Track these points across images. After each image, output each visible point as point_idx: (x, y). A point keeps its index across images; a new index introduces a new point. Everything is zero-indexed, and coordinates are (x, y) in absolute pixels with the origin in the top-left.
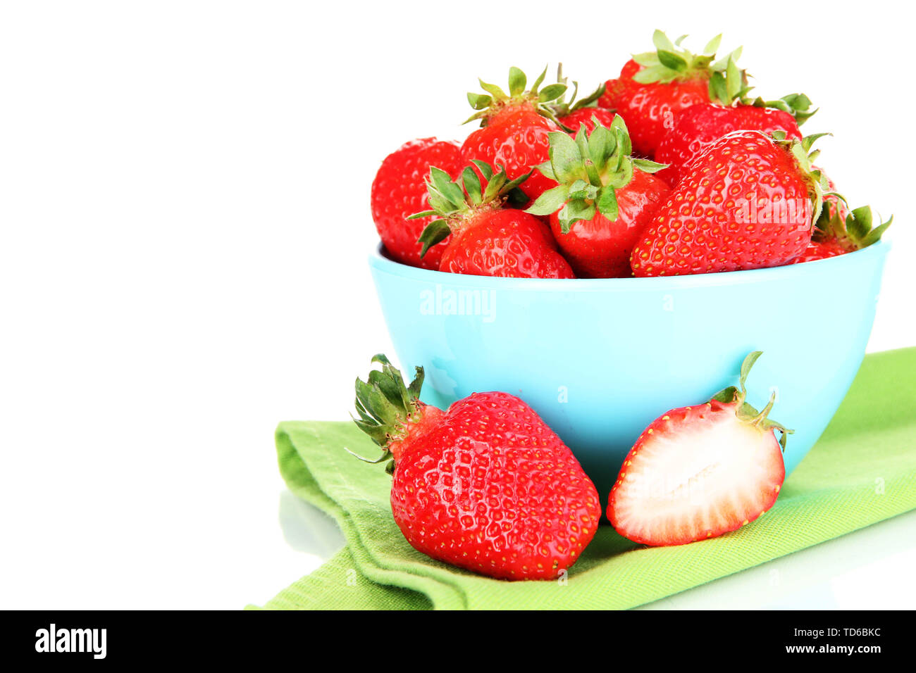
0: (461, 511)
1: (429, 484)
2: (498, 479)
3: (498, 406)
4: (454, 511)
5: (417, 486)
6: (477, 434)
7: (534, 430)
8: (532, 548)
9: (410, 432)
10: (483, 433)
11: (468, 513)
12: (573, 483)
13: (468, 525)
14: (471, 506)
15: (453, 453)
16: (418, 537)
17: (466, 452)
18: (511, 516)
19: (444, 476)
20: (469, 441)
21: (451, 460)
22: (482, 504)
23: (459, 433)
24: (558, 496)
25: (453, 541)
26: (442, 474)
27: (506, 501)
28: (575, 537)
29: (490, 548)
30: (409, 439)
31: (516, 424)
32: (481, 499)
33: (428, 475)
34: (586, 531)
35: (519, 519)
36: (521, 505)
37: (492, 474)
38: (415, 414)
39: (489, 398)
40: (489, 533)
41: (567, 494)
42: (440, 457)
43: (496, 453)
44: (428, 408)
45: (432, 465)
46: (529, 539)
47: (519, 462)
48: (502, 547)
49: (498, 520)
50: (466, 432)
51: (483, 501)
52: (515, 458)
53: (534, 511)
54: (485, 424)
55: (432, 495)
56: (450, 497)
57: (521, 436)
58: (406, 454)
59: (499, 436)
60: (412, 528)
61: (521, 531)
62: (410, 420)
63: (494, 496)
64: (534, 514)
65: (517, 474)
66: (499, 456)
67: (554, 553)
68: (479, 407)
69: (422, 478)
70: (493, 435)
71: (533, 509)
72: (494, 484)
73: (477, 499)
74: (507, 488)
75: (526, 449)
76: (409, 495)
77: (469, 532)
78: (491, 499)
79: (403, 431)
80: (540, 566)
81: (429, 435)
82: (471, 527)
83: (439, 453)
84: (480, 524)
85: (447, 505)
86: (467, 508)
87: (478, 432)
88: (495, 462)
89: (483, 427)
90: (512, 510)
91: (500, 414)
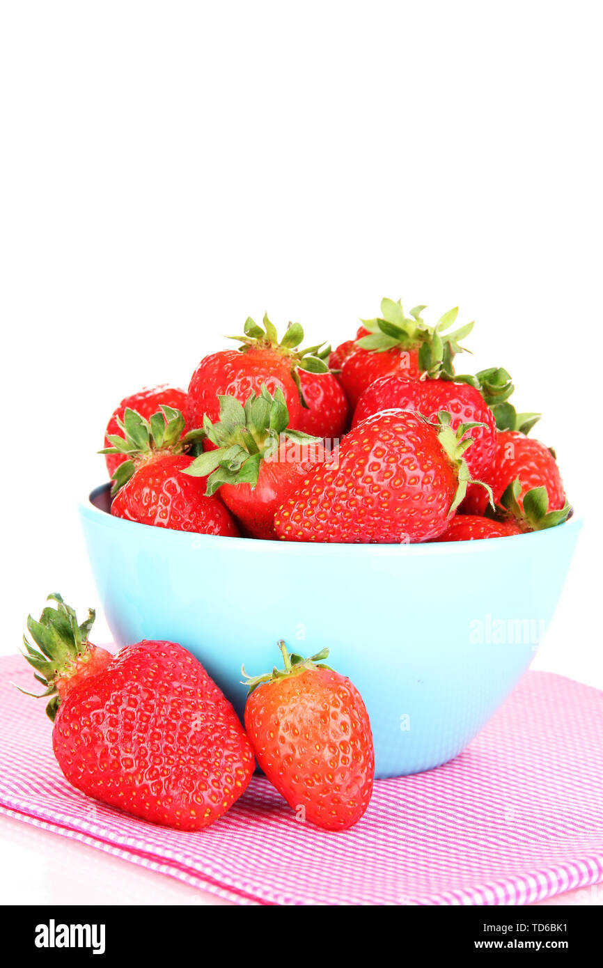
0: (122, 752)
1: (95, 723)
2: (161, 726)
3: (167, 656)
4: (116, 752)
5: (82, 724)
6: (145, 680)
7: (200, 682)
8: (188, 794)
9: (78, 671)
10: (151, 680)
11: (129, 756)
12: (232, 737)
13: (127, 767)
14: (133, 748)
15: (121, 697)
16: (77, 773)
17: (133, 696)
18: (170, 762)
19: (110, 717)
20: (137, 686)
21: (117, 704)
22: (142, 747)
23: (128, 677)
24: (217, 748)
25: (111, 780)
26: (108, 715)
27: (166, 748)
28: (229, 789)
29: (146, 791)
30: (76, 677)
31: (183, 674)
32: (144, 742)
33: (94, 714)
34: (239, 784)
35: (177, 766)
36: (181, 752)
37: (156, 721)
38: (85, 654)
39: (159, 646)
40: (148, 777)
41: (225, 746)
42: (108, 699)
43: (162, 700)
44: (97, 649)
45: (100, 705)
46: (186, 786)
47: (182, 713)
48: (158, 792)
49: (157, 764)
50: (135, 677)
51: (144, 745)
52: (179, 707)
53: (193, 760)
54: (154, 671)
55: (96, 734)
56: (114, 738)
57: (187, 687)
58: (73, 692)
59: (166, 684)
60: (72, 764)
61: (179, 777)
62: (80, 659)
63: (156, 742)
64: (192, 762)
65: (180, 722)
66: (165, 703)
67: (207, 800)
68: (149, 655)
69: (88, 717)
70: (161, 682)
71: (192, 758)
72: (158, 730)
73: (140, 743)
74: (167, 736)
75: (191, 700)
76: (73, 732)
77: (128, 774)
78: (152, 744)
79: (71, 669)
80: (193, 812)
81: (98, 676)
82: (131, 769)
83: (107, 695)
84: (140, 767)
85: (110, 745)
86: (129, 750)
87: (146, 678)
88: (160, 710)
89: (152, 674)
90: (172, 757)
91: (169, 663)
